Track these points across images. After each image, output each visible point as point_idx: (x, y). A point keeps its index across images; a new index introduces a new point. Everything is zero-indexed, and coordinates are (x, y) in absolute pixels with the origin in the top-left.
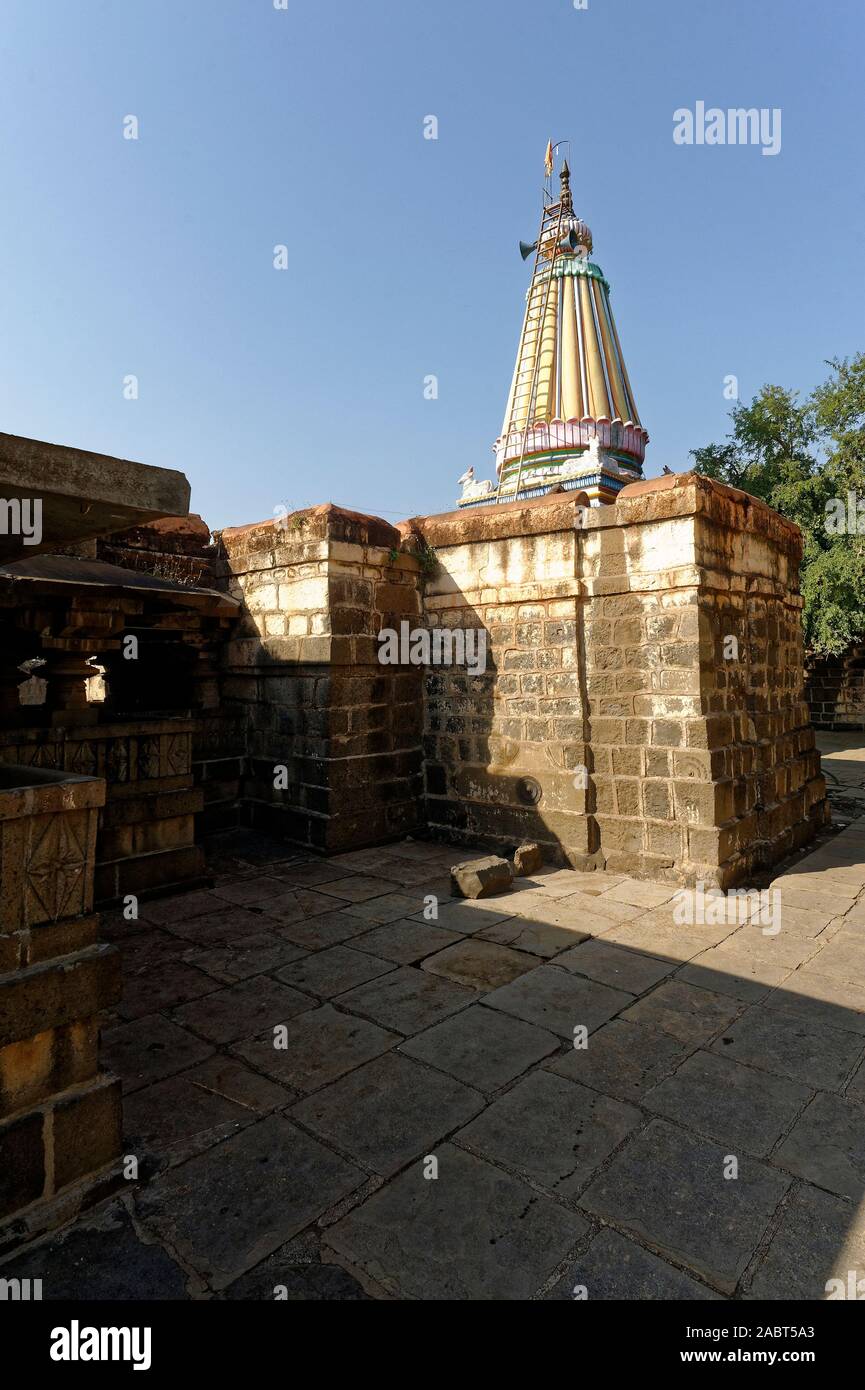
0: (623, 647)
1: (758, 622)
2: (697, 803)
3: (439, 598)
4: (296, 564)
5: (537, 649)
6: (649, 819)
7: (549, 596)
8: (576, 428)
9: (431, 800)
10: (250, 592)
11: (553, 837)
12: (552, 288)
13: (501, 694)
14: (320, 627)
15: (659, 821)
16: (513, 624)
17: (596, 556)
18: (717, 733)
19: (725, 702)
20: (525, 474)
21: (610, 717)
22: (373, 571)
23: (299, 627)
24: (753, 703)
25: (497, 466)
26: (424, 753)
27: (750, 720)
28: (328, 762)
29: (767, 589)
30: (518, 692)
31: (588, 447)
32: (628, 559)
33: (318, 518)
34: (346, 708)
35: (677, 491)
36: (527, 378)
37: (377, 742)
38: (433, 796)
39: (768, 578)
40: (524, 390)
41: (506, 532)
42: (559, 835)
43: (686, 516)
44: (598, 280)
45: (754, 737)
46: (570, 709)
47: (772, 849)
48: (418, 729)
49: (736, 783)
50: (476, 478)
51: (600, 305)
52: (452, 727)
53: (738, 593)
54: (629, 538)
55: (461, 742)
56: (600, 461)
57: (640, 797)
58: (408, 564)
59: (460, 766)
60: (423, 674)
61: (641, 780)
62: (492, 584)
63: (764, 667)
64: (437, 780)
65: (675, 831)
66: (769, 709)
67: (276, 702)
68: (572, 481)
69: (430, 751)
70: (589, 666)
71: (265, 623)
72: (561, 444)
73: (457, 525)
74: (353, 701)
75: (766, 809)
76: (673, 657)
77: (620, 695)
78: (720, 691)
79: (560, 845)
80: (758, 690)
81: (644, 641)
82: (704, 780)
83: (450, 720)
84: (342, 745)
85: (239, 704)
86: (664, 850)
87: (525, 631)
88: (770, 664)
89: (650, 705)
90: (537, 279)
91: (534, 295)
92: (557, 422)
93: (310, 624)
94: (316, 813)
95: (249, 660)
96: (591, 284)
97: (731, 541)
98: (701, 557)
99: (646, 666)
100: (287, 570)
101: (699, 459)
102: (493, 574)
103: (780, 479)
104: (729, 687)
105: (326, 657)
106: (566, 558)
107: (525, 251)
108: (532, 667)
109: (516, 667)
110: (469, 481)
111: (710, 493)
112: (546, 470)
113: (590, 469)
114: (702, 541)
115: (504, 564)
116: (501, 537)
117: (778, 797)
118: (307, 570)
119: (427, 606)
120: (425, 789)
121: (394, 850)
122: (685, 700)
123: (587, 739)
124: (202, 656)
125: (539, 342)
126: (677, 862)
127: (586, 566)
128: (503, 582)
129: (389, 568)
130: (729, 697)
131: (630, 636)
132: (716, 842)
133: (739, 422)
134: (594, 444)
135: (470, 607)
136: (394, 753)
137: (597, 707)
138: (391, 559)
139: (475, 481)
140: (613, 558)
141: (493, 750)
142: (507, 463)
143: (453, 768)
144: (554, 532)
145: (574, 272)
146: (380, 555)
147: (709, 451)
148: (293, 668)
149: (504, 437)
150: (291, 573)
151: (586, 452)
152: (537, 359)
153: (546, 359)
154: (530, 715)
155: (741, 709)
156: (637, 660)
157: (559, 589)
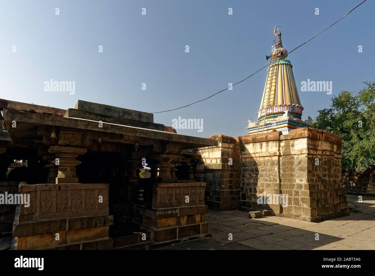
0: (289, 167)
1: (325, 162)
2: (306, 202)
3: (245, 155)
4: (214, 148)
5: (269, 167)
6: (294, 206)
7: (272, 155)
8: (281, 107)
9: (242, 201)
10: (202, 154)
11: (272, 210)
12: (275, 68)
13: (260, 177)
14: (219, 161)
15: (297, 206)
16: (263, 161)
17: (283, 146)
18: (311, 187)
19: (315, 180)
20: (266, 120)
21: (286, 183)
22: (230, 149)
23: (214, 162)
24: (323, 181)
25: (258, 118)
26: (241, 191)
27: (322, 185)
28: (220, 191)
29: (328, 153)
30: (264, 177)
31: (284, 113)
32: (291, 147)
33: (219, 138)
34: (224, 179)
35: (303, 132)
36: (267, 94)
37: (231, 187)
38: (243, 201)
39: (329, 151)
40: (266, 97)
41: (262, 140)
42: (273, 209)
43: (305, 137)
44: (289, 65)
45: (323, 189)
46: (276, 181)
47: (326, 216)
48: (239, 185)
49: (316, 199)
50: (252, 121)
51: (289, 71)
52: (248, 185)
53: (319, 155)
54: (291, 142)
55: (250, 188)
56: (288, 117)
57: (292, 201)
58: (238, 147)
59: (249, 193)
60: (241, 173)
61: (293, 197)
62: (258, 152)
63: (327, 173)
64: (244, 197)
65: (300, 208)
66: (328, 183)
67: (208, 178)
68: (280, 122)
69: (242, 190)
70: (281, 171)
71: (206, 161)
72: (277, 112)
73: (250, 139)
74: (226, 178)
75: (325, 206)
76: (301, 169)
77: (288, 178)
78: (313, 178)
79: (273, 212)
80: (324, 178)
81: (294, 166)
82: (308, 197)
83: (247, 183)
84: (223, 187)
85: (199, 178)
86: (298, 213)
87: (266, 163)
88: (329, 172)
89: (296, 180)
90: (271, 66)
91: (270, 70)
92: (276, 106)
93: (217, 161)
94: (218, 202)
95: (202, 169)
96: (287, 66)
97: (318, 142)
98: (309, 147)
99: (295, 171)
100: (211, 149)
101: (320, 113)
102: (258, 150)
103: (346, 119)
104: (316, 177)
105: (221, 168)
106: (276, 146)
107: (268, 58)
108: (267, 171)
109: (264, 171)
110: (250, 122)
111: (311, 132)
112: (273, 119)
113: (285, 119)
114: (309, 143)
115: (261, 148)
116: (261, 141)
117: (329, 204)
118: (216, 149)
119: (242, 157)
120: (241, 199)
121: (234, 211)
122: (304, 179)
123: (280, 188)
124: (191, 168)
125: (271, 83)
126: (301, 215)
127: (281, 148)
128: (261, 152)
129: (234, 149)
130: (316, 179)
131: (291, 165)
132: (310, 211)
133: (334, 102)
134: (286, 112)
135: (253, 157)
136: (234, 190)
137: (283, 181)
138: (234, 146)
139: (252, 122)
140: (287, 147)
141: (258, 190)
142: (261, 117)
143: (248, 194)
144: (273, 141)
145: (282, 63)
146: (232, 146)
147: (324, 111)
148: (212, 171)
149: (261, 110)
150: (212, 150)
151: (284, 114)
152: (270, 89)
153: (273, 88)
154: (267, 182)
155: (319, 182)
156: (292, 170)
157: (274, 153)
